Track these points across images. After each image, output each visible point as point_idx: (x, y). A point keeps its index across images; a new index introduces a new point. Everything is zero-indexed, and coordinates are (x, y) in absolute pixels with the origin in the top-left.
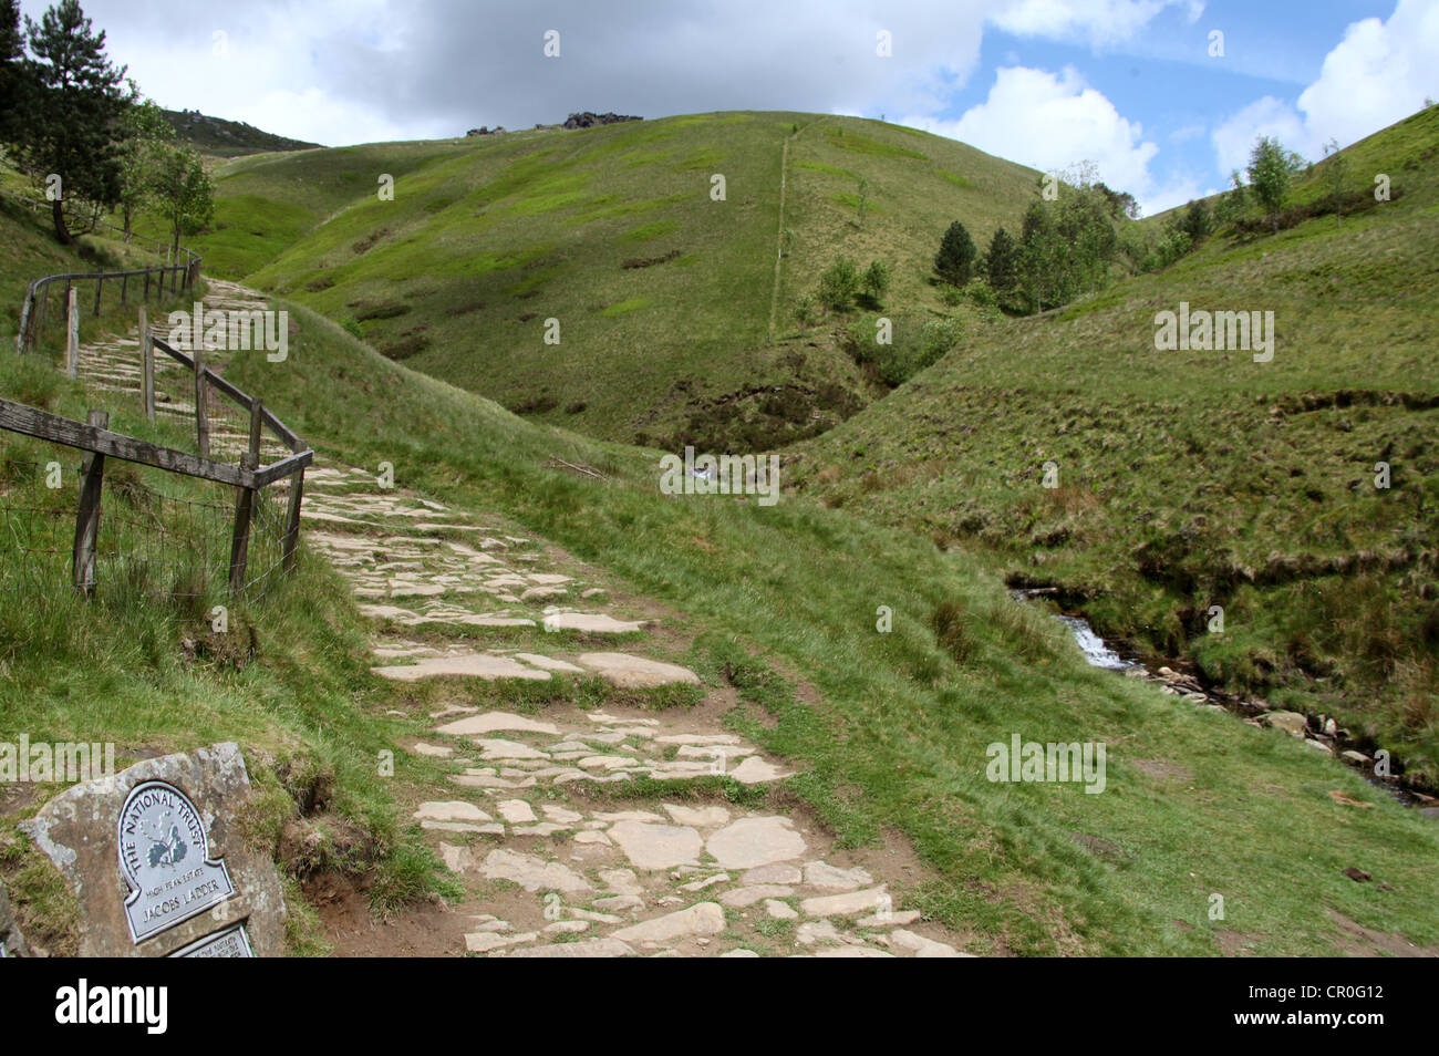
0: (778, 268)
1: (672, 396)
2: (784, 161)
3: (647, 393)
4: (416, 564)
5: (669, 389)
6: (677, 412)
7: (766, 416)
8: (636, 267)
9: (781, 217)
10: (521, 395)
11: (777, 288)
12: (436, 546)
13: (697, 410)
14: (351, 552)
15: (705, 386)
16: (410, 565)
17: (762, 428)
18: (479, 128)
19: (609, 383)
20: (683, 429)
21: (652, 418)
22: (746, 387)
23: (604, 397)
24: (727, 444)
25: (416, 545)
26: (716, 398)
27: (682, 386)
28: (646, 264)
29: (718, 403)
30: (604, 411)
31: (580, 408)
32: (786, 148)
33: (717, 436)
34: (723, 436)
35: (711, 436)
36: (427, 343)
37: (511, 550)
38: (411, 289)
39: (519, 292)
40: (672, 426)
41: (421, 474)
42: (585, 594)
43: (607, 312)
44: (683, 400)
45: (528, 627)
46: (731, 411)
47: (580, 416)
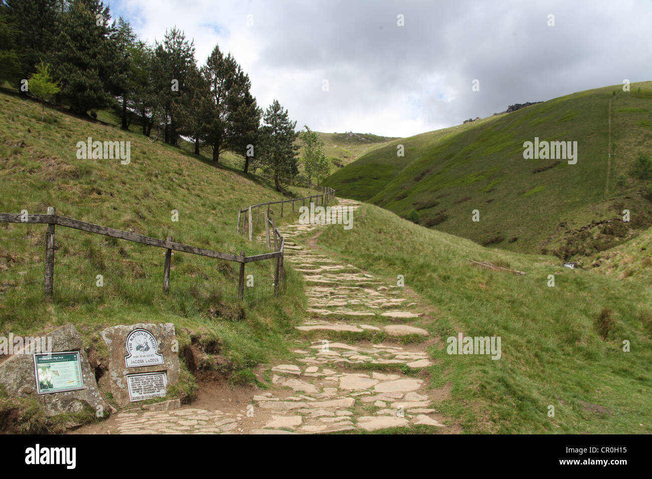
0: (609, 163)
1: (557, 230)
2: (610, 110)
3: (546, 230)
4: (345, 296)
5: (556, 227)
6: (561, 237)
7: (604, 235)
8: (539, 171)
9: (610, 137)
10: (488, 236)
11: (609, 172)
12: (357, 289)
13: (570, 236)
14: (321, 292)
15: (573, 224)
16: (342, 296)
17: (602, 241)
18: (468, 119)
19: (528, 227)
20: (564, 245)
21: (549, 241)
22: (593, 222)
23: (526, 233)
24: (585, 250)
25: (348, 289)
26: (579, 229)
27: (562, 225)
28: (543, 170)
29: (581, 231)
30: (526, 240)
31: (515, 240)
32: (610, 104)
33: (580, 247)
34: (583, 247)
35: (577, 248)
36: (447, 217)
37: (389, 290)
38: (439, 194)
39: (486, 190)
40: (559, 244)
41: (372, 265)
42: (408, 305)
43: (526, 194)
44: (563, 231)
45: (371, 316)
46: (586, 235)
47: (515, 243)
